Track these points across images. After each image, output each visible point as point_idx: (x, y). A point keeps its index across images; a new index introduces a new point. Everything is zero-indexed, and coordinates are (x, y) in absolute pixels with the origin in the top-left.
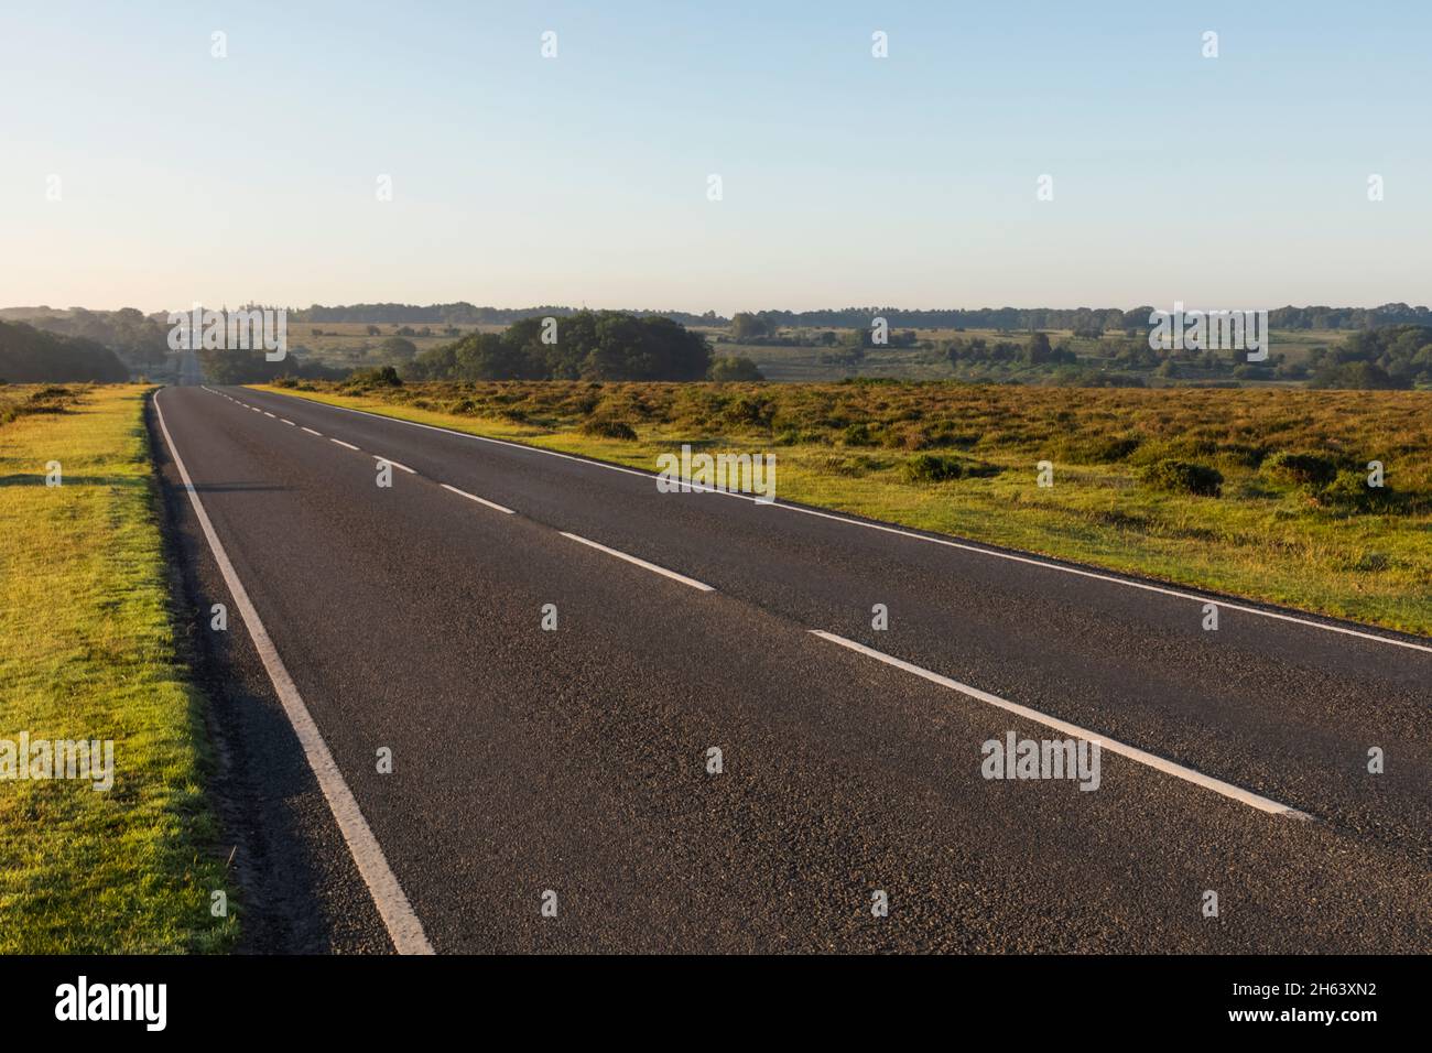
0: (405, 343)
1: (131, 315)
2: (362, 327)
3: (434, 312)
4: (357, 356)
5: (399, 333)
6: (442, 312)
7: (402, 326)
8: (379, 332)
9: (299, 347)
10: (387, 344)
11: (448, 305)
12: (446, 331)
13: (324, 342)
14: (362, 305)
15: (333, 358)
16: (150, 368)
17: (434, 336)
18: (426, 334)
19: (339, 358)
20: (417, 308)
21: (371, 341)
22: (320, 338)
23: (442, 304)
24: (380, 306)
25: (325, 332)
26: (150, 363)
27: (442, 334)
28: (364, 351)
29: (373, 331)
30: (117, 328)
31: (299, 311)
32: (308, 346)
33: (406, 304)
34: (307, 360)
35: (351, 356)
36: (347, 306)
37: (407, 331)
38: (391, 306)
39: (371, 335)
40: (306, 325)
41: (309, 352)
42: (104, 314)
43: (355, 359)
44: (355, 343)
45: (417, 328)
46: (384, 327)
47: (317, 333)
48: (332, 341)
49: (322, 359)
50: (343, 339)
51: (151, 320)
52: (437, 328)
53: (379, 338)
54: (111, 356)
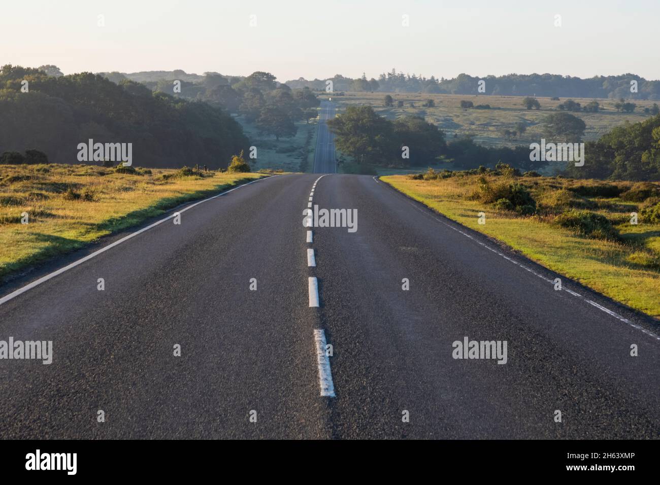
0: (572, 118)
1: (263, 80)
2: (519, 100)
3: (597, 85)
4: (515, 133)
5: (561, 107)
6: (606, 85)
7: (563, 100)
8: (538, 107)
9: (446, 120)
10: (551, 119)
11: (613, 77)
12: (618, 106)
13: (474, 115)
14: (514, 75)
15: (485, 135)
16: (277, 140)
17: (603, 112)
18: (594, 109)
19: (493, 136)
20: (577, 79)
21: (530, 116)
22: (471, 110)
23: (606, 76)
24: (535, 76)
25: (475, 104)
26: (278, 136)
27: (613, 109)
28: (522, 128)
29: (531, 104)
30: (246, 95)
31: (445, 82)
32: (456, 120)
33: (564, 76)
34: (456, 136)
35: (508, 133)
36: (497, 76)
37: (571, 105)
38: (548, 77)
39: (529, 108)
40: (453, 96)
41: (457, 126)
42: (236, 80)
43: (512, 137)
44: (511, 118)
45: (584, 102)
46: (543, 100)
47: (466, 105)
48: (483, 115)
49: (473, 135)
50: (496, 113)
51: (285, 86)
52: (606, 103)
53: (539, 113)
54: (232, 125)
